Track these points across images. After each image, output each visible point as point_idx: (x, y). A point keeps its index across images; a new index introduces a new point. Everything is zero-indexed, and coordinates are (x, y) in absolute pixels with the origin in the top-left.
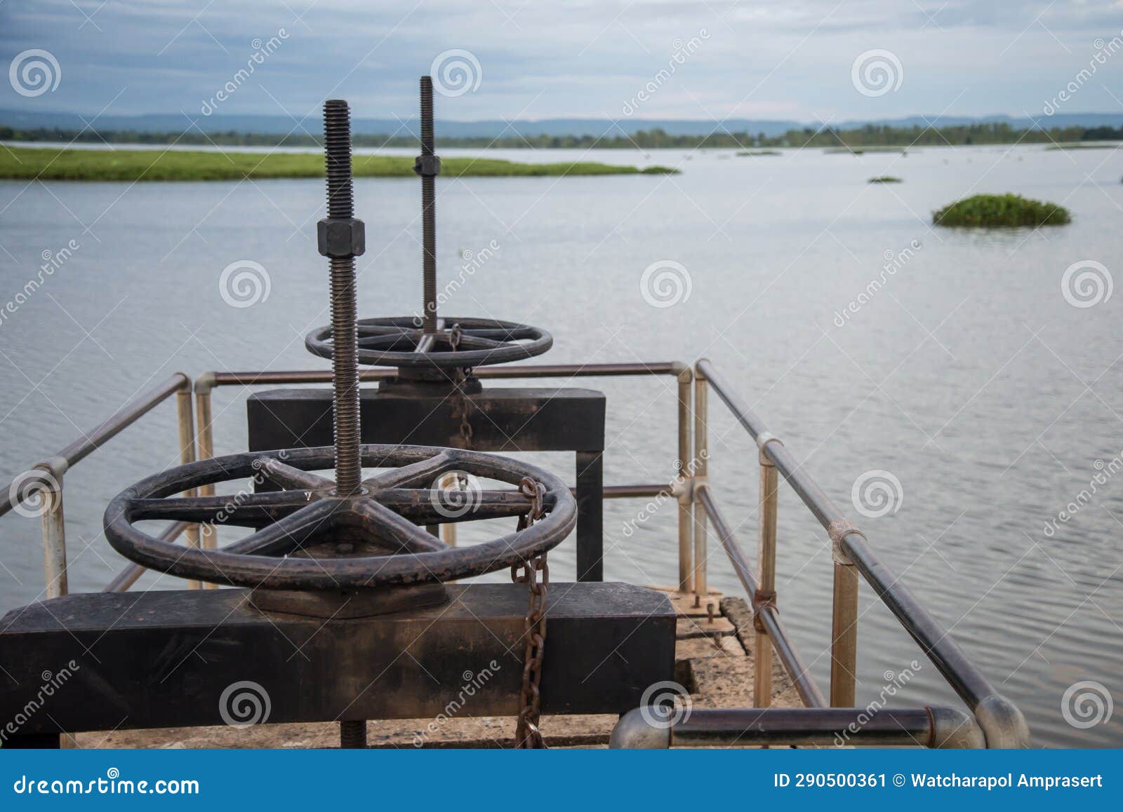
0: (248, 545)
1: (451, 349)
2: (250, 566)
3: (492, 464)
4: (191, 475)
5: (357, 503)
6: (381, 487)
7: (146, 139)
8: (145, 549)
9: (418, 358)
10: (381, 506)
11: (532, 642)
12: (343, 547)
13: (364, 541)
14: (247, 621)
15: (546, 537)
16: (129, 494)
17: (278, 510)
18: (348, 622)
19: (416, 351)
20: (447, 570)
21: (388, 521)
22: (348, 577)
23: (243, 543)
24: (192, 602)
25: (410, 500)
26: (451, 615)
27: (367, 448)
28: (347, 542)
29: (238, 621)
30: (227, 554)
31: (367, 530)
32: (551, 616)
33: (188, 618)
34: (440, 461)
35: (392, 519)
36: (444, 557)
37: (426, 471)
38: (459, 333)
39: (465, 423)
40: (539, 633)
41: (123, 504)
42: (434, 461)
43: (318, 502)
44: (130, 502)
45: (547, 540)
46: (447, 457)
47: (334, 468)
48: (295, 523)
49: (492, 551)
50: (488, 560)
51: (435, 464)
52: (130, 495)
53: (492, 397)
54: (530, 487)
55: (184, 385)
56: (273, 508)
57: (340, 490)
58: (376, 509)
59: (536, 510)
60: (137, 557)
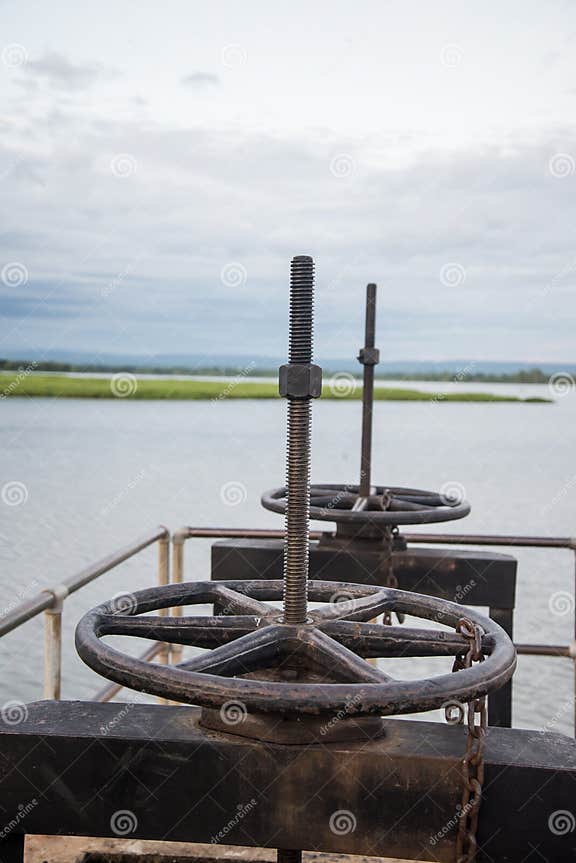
0: (199, 664)
1: (382, 510)
2: (200, 683)
3: (428, 605)
4: (156, 597)
5: (303, 631)
6: (324, 618)
7: (158, 371)
8: (107, 661)
9: (353, 515)
10: (325, 636)
11: (470, 787)
12: (288, 673)
13: (307, 669)
14: (196, 739)
15: (489, 678)
16: (100, 610)
17: (230, 633)
18: (288, 748)
19: (354, 510)
20: (390, 703)
21: (331, 650)
22: (293, 702)
23: (195, 661)
24: (149, 716)
25: (352, 632)
26: (389, 750)
27: (311, 584)
28: (291, 668)
29: (188, 738)
30: (180, 670)
31: (311, 659)
32: (490, 761)
33: (144, 731)
34: (379, 599)
35: (336, 648)
36: (388, 689)
37: (366, 607)
38: (389, 498)
39: (392, 576)
40: (476, 778)
41: (94, 618)
42: (372, 599)
43: (266, 628)
44: (100, 616)
45: (490, 681)
46: (385, 596)
47: (281, 600)
48: (244, 646)
49: (435, 688)
50: (432, 696)
51: (374, 601)
52: (101, 612)
53: (415, 554)
54: (467, 627)
55: (164, 537)
56: (225, 631)
57: (287, 619)
58: (320, 638)
59: (475, 651)
60: (99, 668)
